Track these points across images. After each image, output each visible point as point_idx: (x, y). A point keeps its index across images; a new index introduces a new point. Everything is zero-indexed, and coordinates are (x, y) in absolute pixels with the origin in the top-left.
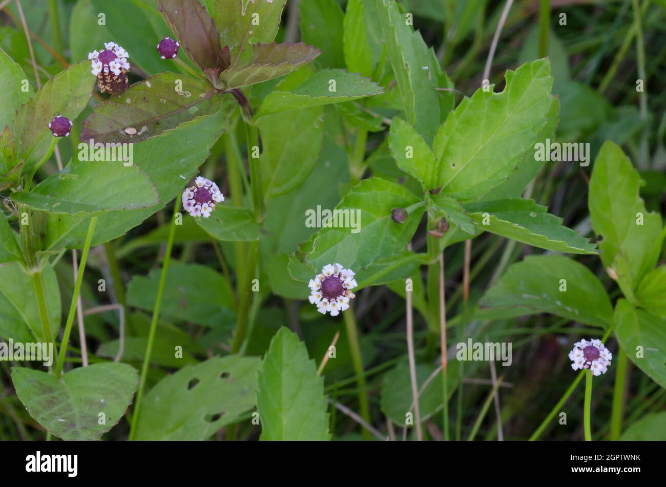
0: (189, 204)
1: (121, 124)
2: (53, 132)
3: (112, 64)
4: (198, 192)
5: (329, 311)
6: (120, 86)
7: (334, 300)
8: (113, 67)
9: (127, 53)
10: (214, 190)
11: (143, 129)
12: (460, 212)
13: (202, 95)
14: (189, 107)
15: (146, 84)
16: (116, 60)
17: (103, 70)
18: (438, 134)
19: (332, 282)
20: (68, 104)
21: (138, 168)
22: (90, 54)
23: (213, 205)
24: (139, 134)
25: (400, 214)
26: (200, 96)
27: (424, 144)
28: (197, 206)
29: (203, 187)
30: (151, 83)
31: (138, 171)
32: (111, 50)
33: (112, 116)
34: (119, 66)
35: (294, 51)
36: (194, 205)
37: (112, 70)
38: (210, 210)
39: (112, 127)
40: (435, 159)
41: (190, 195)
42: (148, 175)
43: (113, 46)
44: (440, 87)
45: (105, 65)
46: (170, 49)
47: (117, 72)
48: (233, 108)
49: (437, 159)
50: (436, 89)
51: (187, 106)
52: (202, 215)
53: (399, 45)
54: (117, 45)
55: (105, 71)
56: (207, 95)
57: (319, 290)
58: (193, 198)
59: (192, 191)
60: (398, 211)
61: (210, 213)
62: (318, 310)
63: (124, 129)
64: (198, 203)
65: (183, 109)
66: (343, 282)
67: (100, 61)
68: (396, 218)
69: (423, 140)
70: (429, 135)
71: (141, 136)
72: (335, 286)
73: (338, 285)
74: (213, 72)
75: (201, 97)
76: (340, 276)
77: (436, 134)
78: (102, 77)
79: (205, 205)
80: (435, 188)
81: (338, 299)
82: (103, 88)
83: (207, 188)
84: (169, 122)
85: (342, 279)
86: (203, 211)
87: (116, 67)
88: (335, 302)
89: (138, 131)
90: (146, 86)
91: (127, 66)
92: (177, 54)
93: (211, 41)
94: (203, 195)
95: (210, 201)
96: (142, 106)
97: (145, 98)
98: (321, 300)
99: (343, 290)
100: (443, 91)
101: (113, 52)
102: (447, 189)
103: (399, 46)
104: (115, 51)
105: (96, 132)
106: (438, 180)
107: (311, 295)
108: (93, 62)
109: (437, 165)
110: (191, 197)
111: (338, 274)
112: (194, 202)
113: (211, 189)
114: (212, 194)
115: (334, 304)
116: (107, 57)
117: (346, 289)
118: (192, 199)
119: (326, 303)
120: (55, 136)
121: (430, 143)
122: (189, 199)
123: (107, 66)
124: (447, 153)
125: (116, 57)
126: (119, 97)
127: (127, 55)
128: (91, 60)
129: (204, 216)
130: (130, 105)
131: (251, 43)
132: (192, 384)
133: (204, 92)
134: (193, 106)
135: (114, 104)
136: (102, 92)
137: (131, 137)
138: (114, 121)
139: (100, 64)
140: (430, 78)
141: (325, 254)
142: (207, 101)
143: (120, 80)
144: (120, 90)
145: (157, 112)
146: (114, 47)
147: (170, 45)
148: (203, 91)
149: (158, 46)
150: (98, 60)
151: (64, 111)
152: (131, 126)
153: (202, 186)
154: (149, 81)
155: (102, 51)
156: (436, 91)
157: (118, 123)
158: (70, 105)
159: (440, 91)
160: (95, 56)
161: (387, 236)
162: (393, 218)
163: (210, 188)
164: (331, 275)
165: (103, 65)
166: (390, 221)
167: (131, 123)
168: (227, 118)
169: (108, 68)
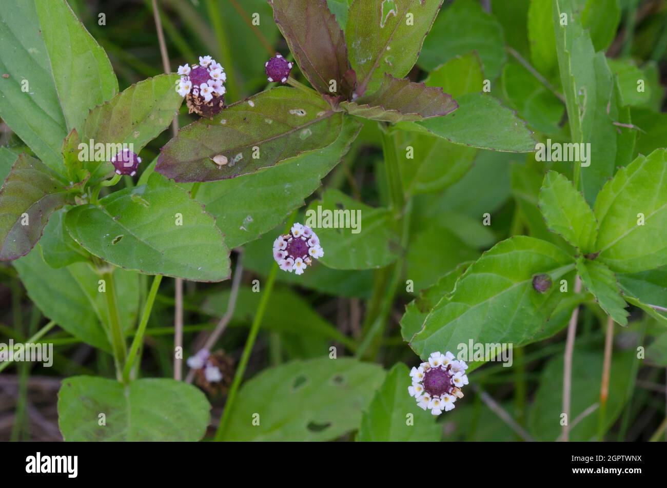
0: (280, 255)
1: (211, 150)
2: (116, 169)
3: (203, 86)
4: (293, 243)
5: (429, 408)
6: (212, 109)
7: (438, 397)
8: (205, 90)
9: (224, 74)
10: (313, 242)
11: (237, 157)
12: (615, 292)
13: (321, 114)
14: (301, 129)
15: (248, 104)
16: (209, 82)
17: (192, 91)
18: (603, 190)
19: (437, 377)
20: (150, 115)
21: (215, 221)
22: (181, 67)
23: (309, 261)
24: (230, 165)
25: (542, 283)
26: (318, 114)
27: (583, 202)
28: (289, 260)
29: (300, 237)
30: (254, 102)
31: (214, 225)
32: (206, 67)
33: (200, 140)
34: (211, 89)
35: (429, 95)
36: (287, 258)
37: (202, 94)
38: (304, 266)
39: (197, 154)
40: (594, 220)
41: (282, 245)
42: (224, 236)
43: (209, 62)
44: (620, 122)
45: (195, 86)
46: (279, 71)
47: (208, 97)
48: (356, 133)
49: (597, 221)
50: (615, 123)
51: (299, 127)
52: (294, 271)
53: (572, 75)
54: (214, 62)
55: (194, 93)
56: (326, 114)
57: (421, 383)
58: (286, 249)
59: (286, 240)
60: (541, 278)
61: (304, 270)
62: (418, 404)
63: (213, 157)
64: (291, 256)
65: (293, 131)
66: (451, 377)
67: (191, 80)
68: (537, 286)
69: (583, 198)
70: (592, 193)
71: (232, 167)
72: (439, 382)
73: (443, 382)
74: (331, 100)
75: (319, 116)
76: (449, 368)
77: (601, 189)
78: (190, 97)
79: (299, 260)
80: (593, 251)
81: (443, 397)
82: (191, 109)
83: (304, 239)
84: (272, 149)
85: (451, 372)
86: (295, 267)
87: (207, 92)
88: (438, 400)
89: (229, 160)
90: (248, 106)
91: (222, 91)
92: (287, 78)
93: (337, 56)
94: (298, 248)
95: (306, 256)
96: (241, 128)
97: (245, 119)
98: (423, 394)
99: (449, 386)
100: (622, 127)
101: (208, 70)
102: (607, 253)
103: (572, 77)
104: (210, 69)
105: (176, 160)
106: (597, 243)
107: (412, 386)
108: (182, 78)
109: (598, 227)
110: (284, 248)
111: (446, 366)
112: (286, 253)
113: (310, 241)
114: (310, 247)
115: (437, 401)
116: (199, 76)
117: (453, 386)
118: (284, 251)
119: (427, 398)
120: (118, 174)
121: (591, 203)
122: (281, 250)
123: (198, 87)
124: (612, 212)
125: (210, 78)
126: (212, 119)
127: (223, 77)
128: (180, 75)
129: (296, 273)
130: (225, 126)
131: (387, 61)
132: (300, 381)
133: (324, 109)
134: (306, 127)
135: (205, 126)
136: (190, 113)
137: (220, 168)
138: (202, 145)
139: (190, 83)
140: (608, 111)
141: (438, 332)
142: (325, 123)
143: (212, 105)
144: (212, 113)
145: (259, 135)
146: (211, 64)
147: (280, 67)
148: (322, 109)
149: (267, 64)
150: (189, 77)
151: (145, 122)
152: (223, 153)
153: (298, 236)
154: (252, 101)
155: (195, 67)
156: (614, 126)
157: (207, 148)
158: (152, 118)
159: (619, 127)
160: (186, 71)
161: (523, 307)
162: (534, 285)
163: (308, 239)
164: (438, 366)
165: (193, 85)
166: (529, 288)
167: (223, 148)
168: (347, 145)
169: (198, 90)
